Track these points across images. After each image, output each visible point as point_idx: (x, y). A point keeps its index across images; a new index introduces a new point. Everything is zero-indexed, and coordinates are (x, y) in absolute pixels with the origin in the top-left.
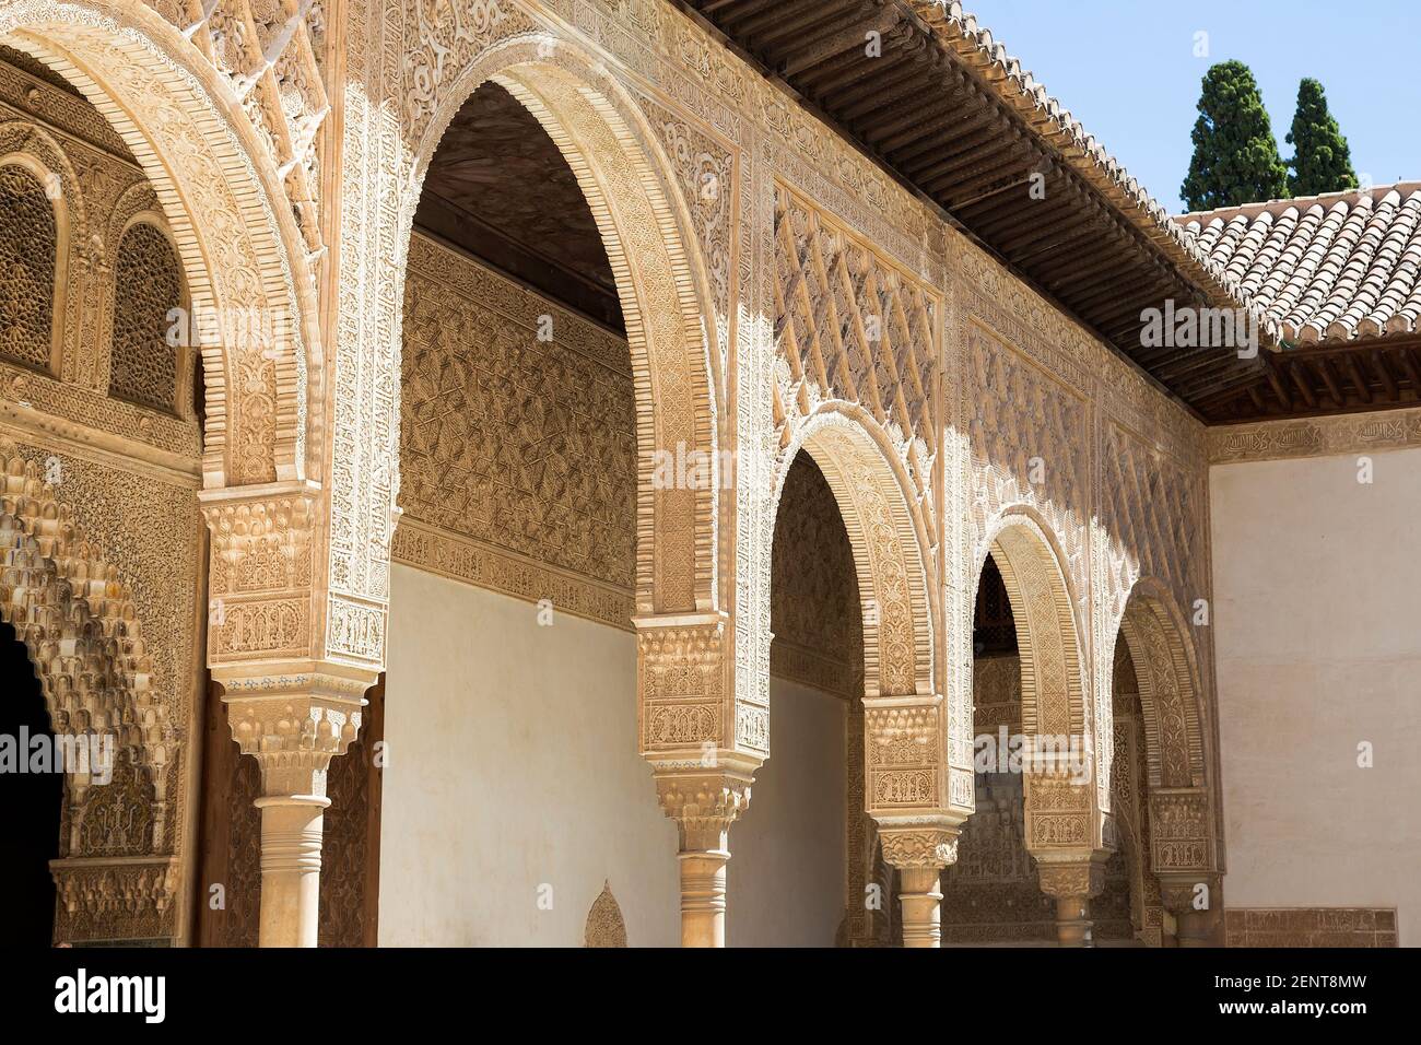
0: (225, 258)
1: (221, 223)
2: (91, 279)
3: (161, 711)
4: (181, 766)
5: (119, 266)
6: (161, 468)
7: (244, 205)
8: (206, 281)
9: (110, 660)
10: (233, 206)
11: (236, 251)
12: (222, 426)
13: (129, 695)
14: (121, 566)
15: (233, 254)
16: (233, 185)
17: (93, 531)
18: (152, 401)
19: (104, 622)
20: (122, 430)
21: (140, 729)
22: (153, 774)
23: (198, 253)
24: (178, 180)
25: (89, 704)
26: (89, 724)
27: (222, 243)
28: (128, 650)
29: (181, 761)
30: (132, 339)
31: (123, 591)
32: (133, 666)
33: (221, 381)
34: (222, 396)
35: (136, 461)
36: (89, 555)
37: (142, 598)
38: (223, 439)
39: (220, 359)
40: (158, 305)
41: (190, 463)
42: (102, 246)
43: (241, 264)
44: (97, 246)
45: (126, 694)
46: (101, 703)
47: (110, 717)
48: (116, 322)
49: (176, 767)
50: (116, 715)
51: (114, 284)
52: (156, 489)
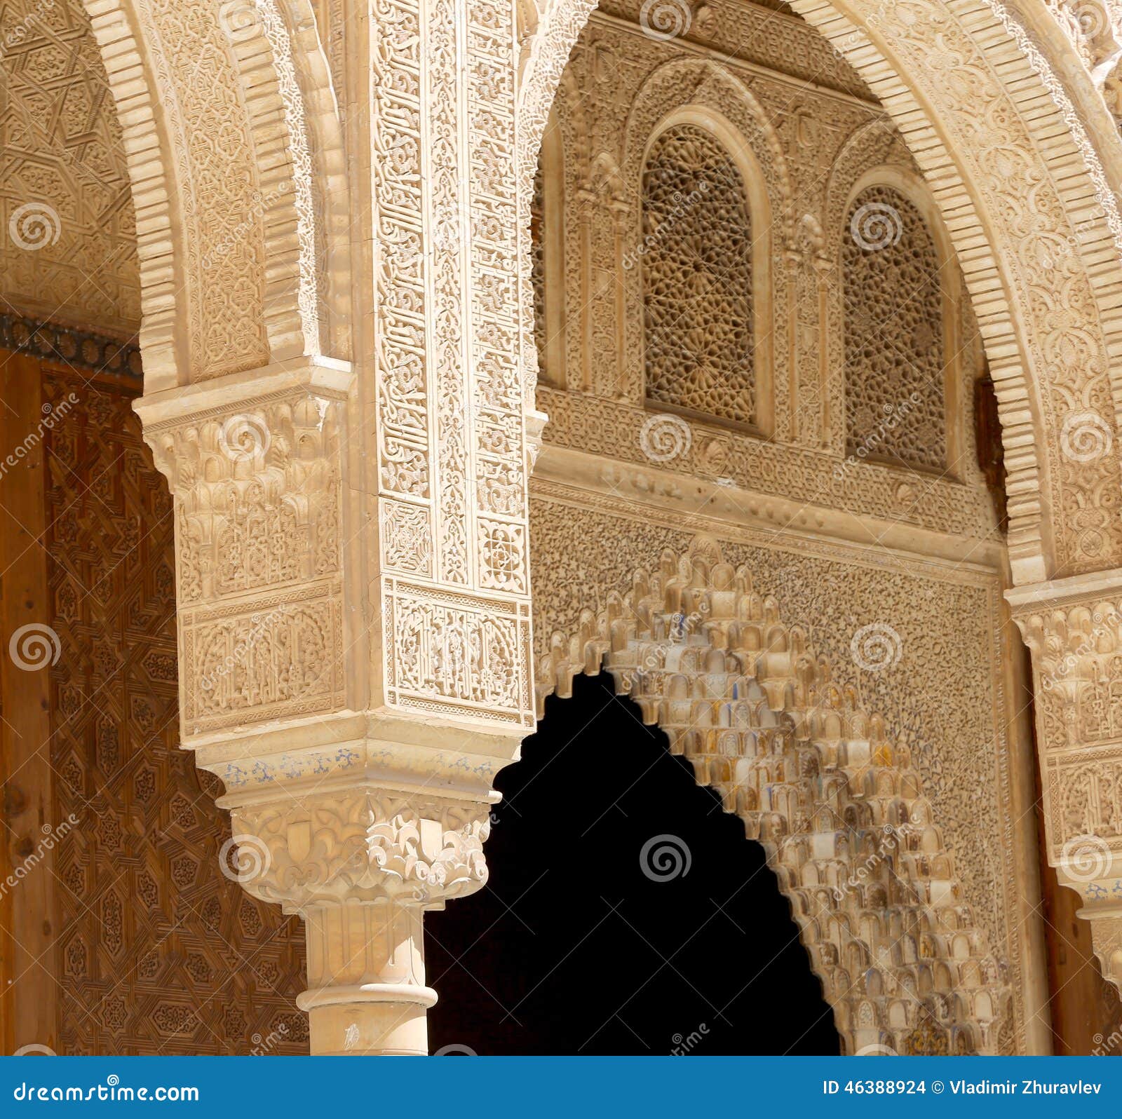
0: (1017, 222)
1: (1006, 168)
2: (805, 281)
3: (976, 937)
4: (1018, 1024)
5: (845, 257)
6: (936, 560)
7: (1041, 134)
8: (989, 262)
9: (890, 861)
10: (1025, 139)
11: (1034, 209)
12: (1034, 485)
13: (925, 917)
14: (890, 716)
15: (1029, 213)
16: (1022, 106)
17: (842, 664)
18: (912, 458)
19: (874, 803)
20: (870, 507)
21: (946, 967)
22: (976, 1037)
23: (974, 220)
24: (935, 109)
25: (866, 932)
26: (868, 962)
27: (1009, 199)
28: (914, 844)
29: (1016, 1015)
30: (874, 367)
31: (897, 755)
32: (925, 870)
33: (1026, 415)
34: (1030, 438)
35: (897, 552)
36: (840, 703)
37: (926, 763)
38: (1036, 505)
39: (1021, 381)
40: (908, 310)
41: (979, 547)
42: (818, 229)
43: (1042, 228)
44: (811, 230)
45: (918, 913)
46: (883, 929)
47: (899, 950)
48: (847, 343)
49: (1009, 1025)
50: (908, 946)
51: (842, 284)
52: (930, 593)
